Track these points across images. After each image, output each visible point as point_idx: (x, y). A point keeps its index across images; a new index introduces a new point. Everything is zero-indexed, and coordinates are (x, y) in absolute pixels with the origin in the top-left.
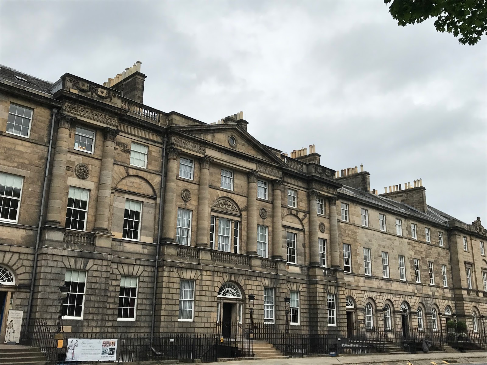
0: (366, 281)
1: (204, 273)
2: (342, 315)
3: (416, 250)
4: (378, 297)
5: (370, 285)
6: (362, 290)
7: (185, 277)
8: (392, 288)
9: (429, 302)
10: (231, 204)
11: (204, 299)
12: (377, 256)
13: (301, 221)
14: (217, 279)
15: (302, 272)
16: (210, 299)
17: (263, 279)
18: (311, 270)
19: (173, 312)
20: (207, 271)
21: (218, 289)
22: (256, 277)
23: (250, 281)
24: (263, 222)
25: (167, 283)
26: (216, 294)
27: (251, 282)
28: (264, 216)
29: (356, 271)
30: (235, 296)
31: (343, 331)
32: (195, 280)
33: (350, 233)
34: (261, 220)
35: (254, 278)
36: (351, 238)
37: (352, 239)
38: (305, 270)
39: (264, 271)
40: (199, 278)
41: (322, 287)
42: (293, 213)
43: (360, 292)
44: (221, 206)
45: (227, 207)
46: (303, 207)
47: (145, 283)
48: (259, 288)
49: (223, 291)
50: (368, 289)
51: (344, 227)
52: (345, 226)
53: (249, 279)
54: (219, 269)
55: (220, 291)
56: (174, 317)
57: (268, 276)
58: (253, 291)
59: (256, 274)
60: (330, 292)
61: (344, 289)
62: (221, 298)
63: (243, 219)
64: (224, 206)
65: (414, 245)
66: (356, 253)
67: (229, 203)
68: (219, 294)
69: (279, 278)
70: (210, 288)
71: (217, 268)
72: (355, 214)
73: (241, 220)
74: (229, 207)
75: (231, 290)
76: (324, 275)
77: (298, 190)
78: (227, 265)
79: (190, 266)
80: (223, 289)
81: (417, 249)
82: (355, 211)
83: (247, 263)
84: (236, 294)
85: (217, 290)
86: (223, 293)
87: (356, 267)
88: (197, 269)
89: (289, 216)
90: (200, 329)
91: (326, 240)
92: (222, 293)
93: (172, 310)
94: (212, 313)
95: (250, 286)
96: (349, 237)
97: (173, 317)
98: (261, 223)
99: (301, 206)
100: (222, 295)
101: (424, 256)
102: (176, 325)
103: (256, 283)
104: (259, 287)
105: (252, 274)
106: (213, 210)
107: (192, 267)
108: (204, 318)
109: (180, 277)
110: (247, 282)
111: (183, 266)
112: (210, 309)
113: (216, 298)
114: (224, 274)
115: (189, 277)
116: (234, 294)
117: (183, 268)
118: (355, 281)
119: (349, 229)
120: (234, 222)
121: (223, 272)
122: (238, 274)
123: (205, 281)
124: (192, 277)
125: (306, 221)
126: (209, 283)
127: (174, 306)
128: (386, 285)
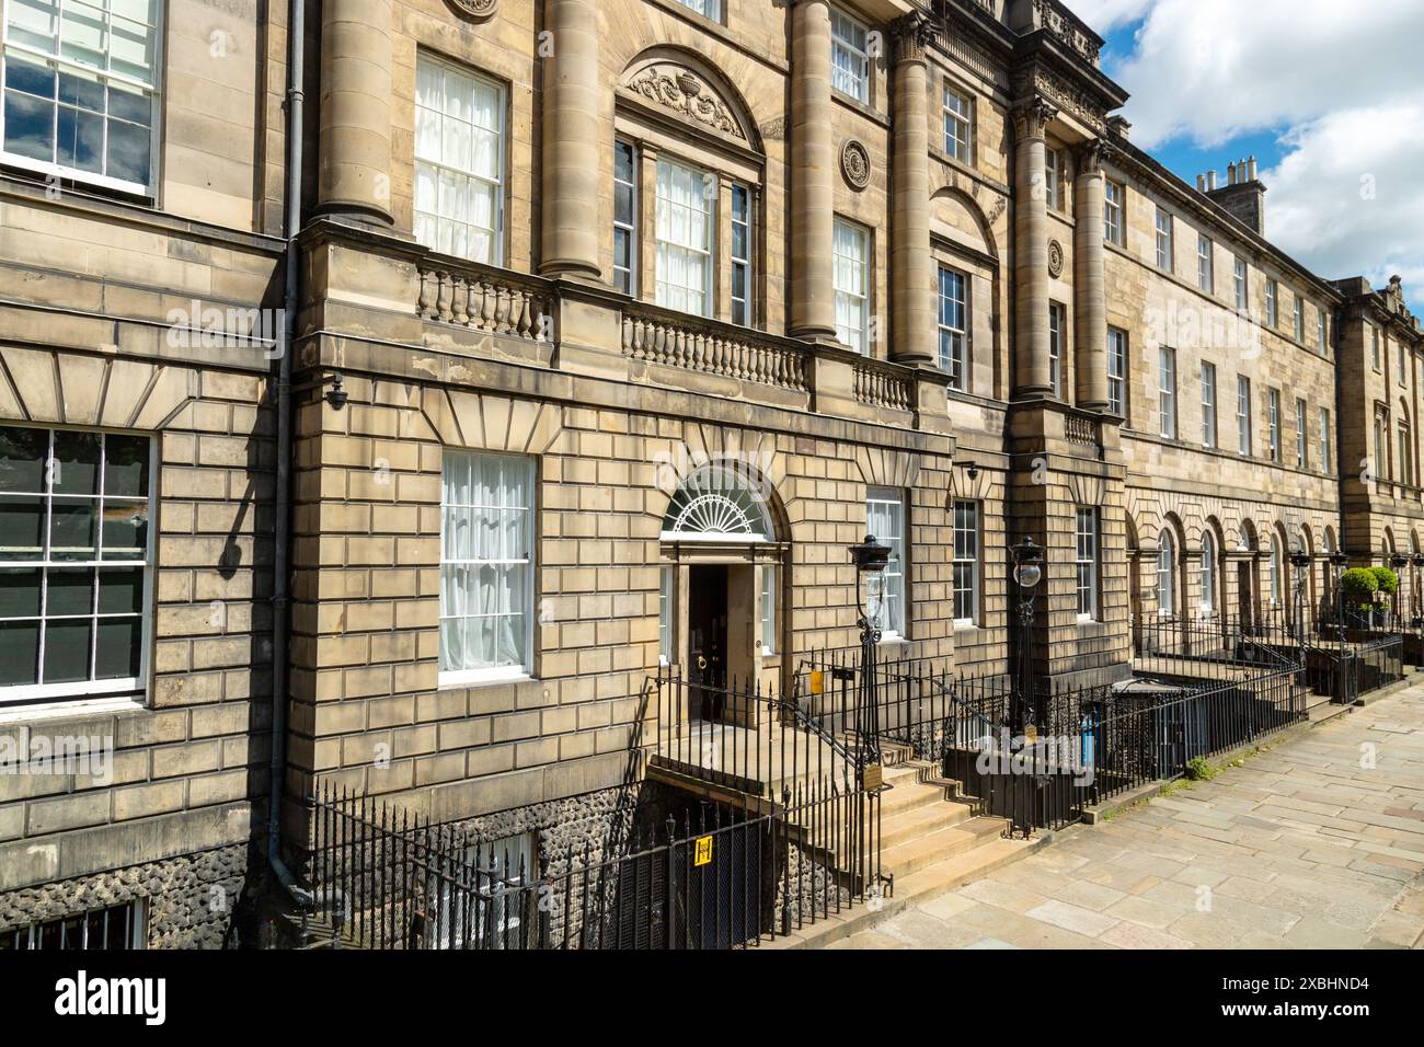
0: (1165, 457)
1: (585, 418)
2: (1116, 578)
3: (1274, 362)
4: (1190, 510)
5: (1173, 472)
6: (1151, 489)
7: (473, 439)
8: (1222, 481)
9: (1294, 520)
10: (716, 99)
11: (590, 552)
12: (1190, 376)
13: (984, 225)
14: (657, 451)
15: (989, 426)
16: (623, 552)
17: (861, 450)
18: (1021, 416)
19: (403, 641)
20: (599, 408)
21: (665, 502)
22: (836, 441)
23: (808, 459)
24: (856, 204)
25: (355, 475)
26: (650, 527)
27: (815, 467)
28: (857, 175)
29: (1139, 423)
30: (742, 530)
31: (1118, 636)
32: (538, 458)
33: (1127, 288)
34: (849, 192)
35: (825, 449)
36: (1129, 307)
37: (1133, 313)
38: (997, 418)
39: (865, 414)
40: (561, 446)
41: (1062, 479)
42: (961, 186)
43: (1147, 494)
44: (664, 95)
45: (694, 102)
46: (994, 168)
47: (210, 475)
48: (847, 492)
49: (686, 511)
50: (1167, 485)
51: (1111, 266)
52: (1114, 261)
53: (806, 451)
54: (665, 403)
55: (674, 510)
56: (411, 669)
57: (885, 439)
58: (823, 505)
59: (836, 431)
60: (1083, 498)
61: (1120, 486)
62: (676, 549)
63: (770, 175)
64: (682, 99)
65: (1270, 345)
66: (1140, 362)
67: (705, 91)
68: (668, 524)
69: (922, 448)
70: (624, 500)
71: (657, 393)
72: (1140, 222)
73: (762, 178)
74: (703, 109)
75: (726, 504)
76: (1068, 436)
77: (977, 94)
78: (703, 383)
79: (502, 378)
80: (685, 502)
81: (1276, 357)
82: (1141, 211)
83: (794, 376)
84: (746, 523)
85: (659, 505)
86: (688, 519)
87: (1141, 410)
88: (544, 400)
89: (946, 200)
90: (572, 711)
91: (1063, 307)
92: (680, 520)
93: (395, 631)
94: (636, 624)
95: (812, 482)
96: (1123, 302)
97: (400, 672)
98: (847, 210)
99: (987, 164)
100: (685, 528)
101: (1289, 382)
102: (428, 708)
103: (836, 470)
104: (848, 485)
105: (818, 431)
106: (623, 106)
107: (512, 386)
108: (593, 654)
109: (440, 441)
110: (798, 465)
111: (452, 373)
112: (625, 605)
113: (653, 548)
114: (692, 429)
115: (495, 441)
116: (739, 521)
117: (455, 387)
118: (1138, 460)
119: (1124, 275)
120: (729, 184)
121: (684, 419)
122: (758, 429)
123: (593, 463)
124: (517, 441)
125: (1000, 227)
126: (613, 473)
127: (403, 608)
128: (1208, 469)
